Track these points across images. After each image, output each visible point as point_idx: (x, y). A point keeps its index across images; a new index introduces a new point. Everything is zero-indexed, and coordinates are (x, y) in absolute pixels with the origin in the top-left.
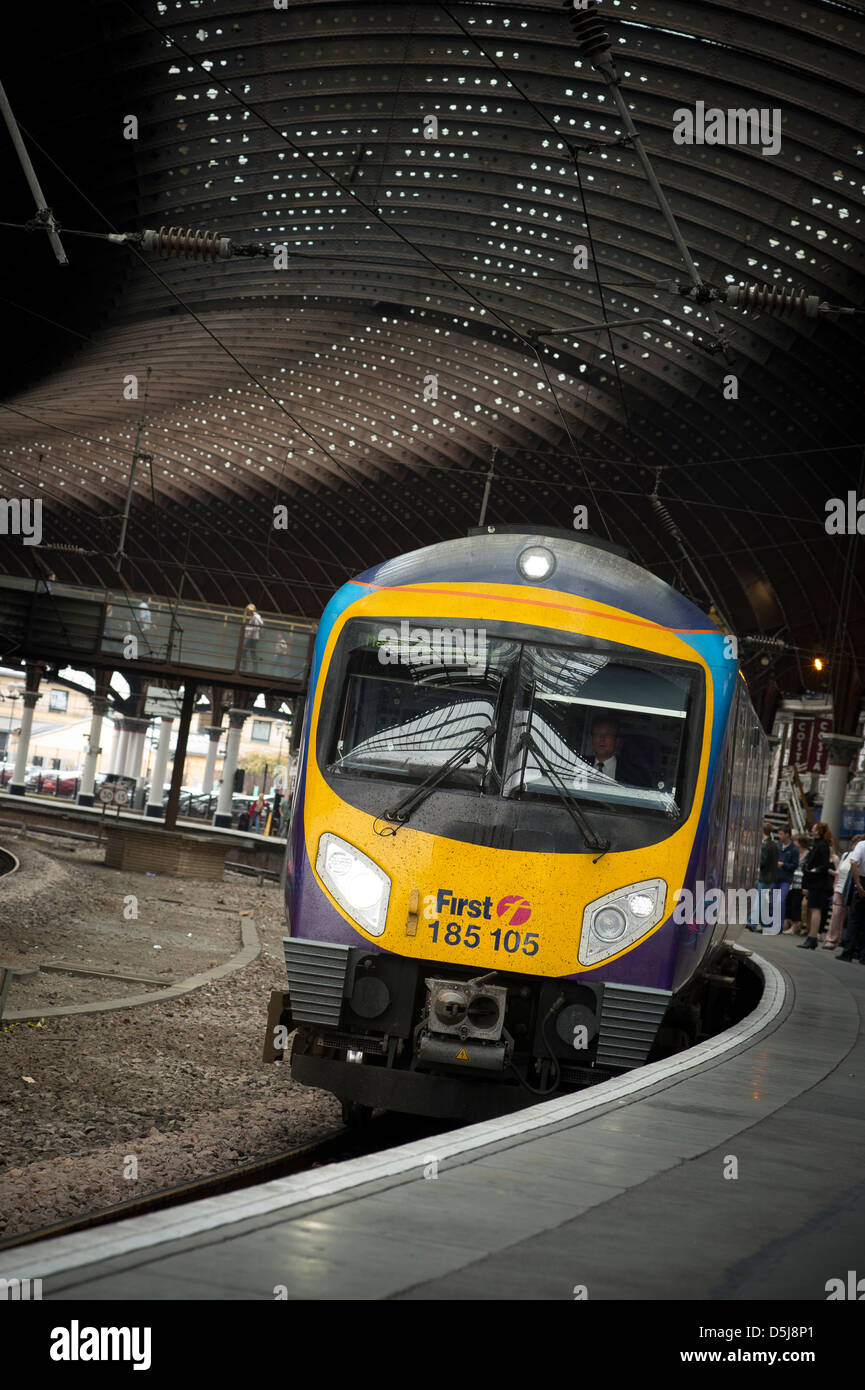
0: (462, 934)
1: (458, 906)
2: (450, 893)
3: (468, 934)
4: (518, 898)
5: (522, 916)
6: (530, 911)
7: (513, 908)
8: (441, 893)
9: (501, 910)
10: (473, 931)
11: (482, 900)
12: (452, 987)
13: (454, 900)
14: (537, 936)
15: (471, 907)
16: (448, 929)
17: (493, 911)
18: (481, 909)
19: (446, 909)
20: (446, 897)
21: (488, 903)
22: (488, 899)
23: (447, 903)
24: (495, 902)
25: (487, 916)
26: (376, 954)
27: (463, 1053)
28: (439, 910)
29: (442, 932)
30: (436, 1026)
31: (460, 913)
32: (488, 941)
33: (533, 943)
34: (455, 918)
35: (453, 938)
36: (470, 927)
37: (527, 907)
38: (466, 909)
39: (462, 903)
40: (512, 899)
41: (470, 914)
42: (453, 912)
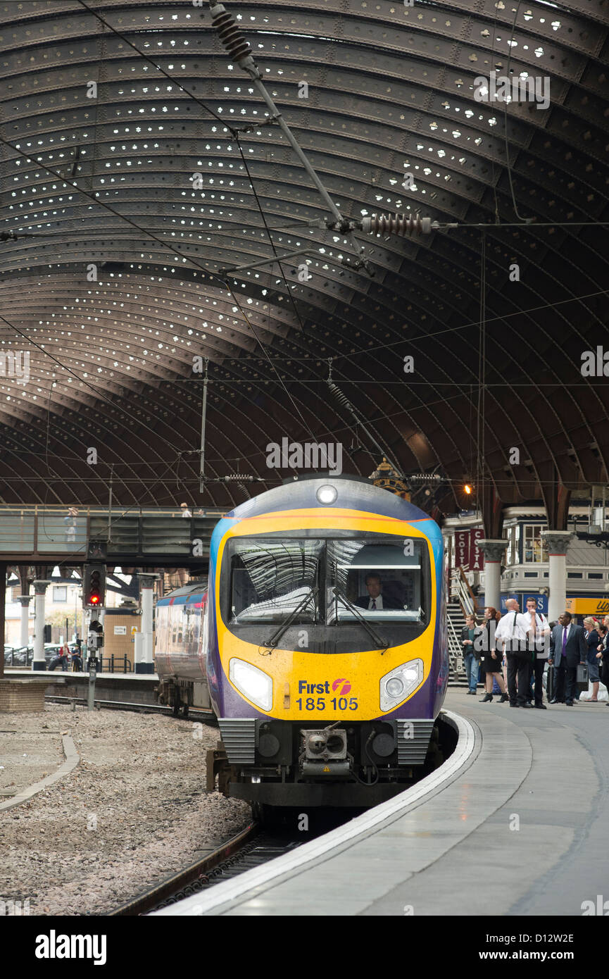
0: (315, 703)
1: (311, 688)
2: (305, 682)
3: (318, 703)
4: (343, 680)
5: (346, 689)
6: (350, 686)
7: (341, 686)
8: (301, 682)
9: (335, 687)
10: (321, 701)
11: (324, 683)
12: (316, 733)
13: (308, 685)
14: (356, 699)
15: (318, 688)
16: (307, 702)
17: (330, 689)
18: (323, 688)
19: (304, 691)
20: (303, 685)
21: (327, 685)
22: (327, 682)
23: (304, 687)
24: (331, 683)
25: (328, 692)
26: (269, 721)
27: (326, 768)
28: (300, 692)
29: (304, 704)
30: (310, 755)
31: (312, 692)
32: (329, 705)
33: (354, 703)
34: (310, 695)
35: (310, 707)
36: (319, 699)
37: (348, 684)
38: (315, 689)
39: (313, 687)
40: (340, 681)
41: (318, 692)
42: (308, 692)
